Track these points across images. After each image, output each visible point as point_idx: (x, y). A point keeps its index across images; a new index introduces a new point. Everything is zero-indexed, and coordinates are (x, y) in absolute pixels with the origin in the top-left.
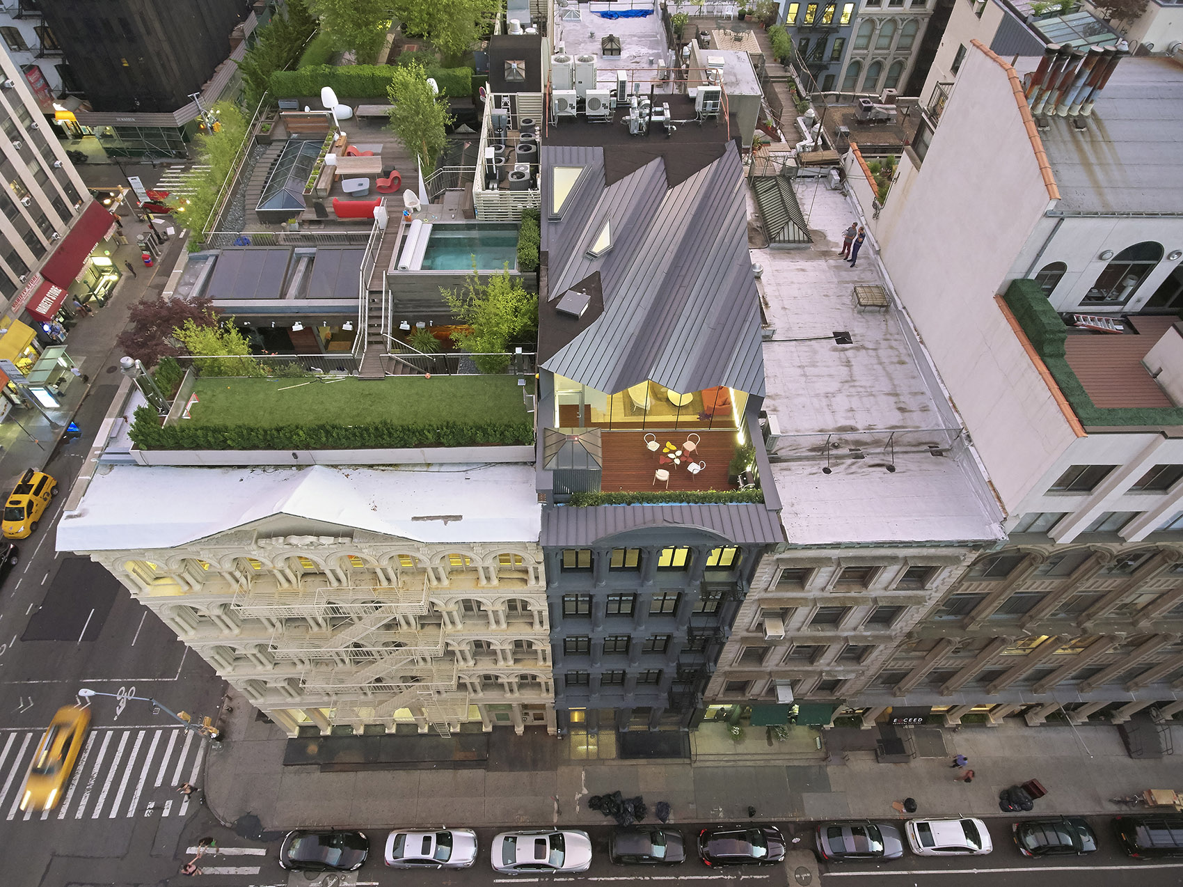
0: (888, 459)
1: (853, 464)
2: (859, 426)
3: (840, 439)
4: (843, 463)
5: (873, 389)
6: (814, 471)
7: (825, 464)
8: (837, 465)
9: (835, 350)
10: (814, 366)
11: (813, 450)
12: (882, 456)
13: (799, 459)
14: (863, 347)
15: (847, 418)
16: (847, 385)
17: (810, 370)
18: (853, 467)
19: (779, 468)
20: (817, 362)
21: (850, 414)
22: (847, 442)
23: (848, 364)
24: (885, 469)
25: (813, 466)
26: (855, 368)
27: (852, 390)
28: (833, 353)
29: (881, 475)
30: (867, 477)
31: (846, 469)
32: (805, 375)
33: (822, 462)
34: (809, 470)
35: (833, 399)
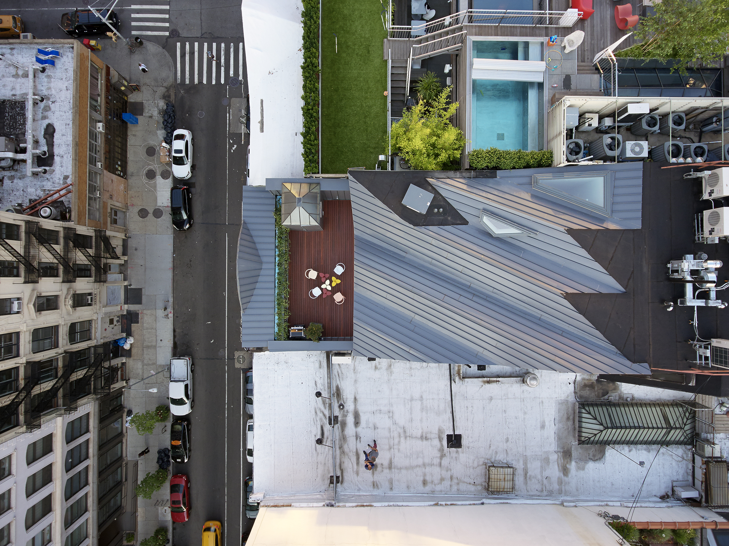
0: (328, 442)
1: (324, 415)
2: (359, 429)
3: (347, 412)
4: (325, 408)
5: (396, 451)
6: (318, 385)
7: (325, 394)
8: (324, 403)
9: (440, 431)
10: (422, 409)
11: (338, 389)
12: (330, 438)
13: (329, 377)
14: (442, 456)
15: (367, 422)
16: (401, 431)
17: (417, 405)
18: (321, 415)
19: (322, 360)
20: (427, 413)
21: (371, 425)
22: (345, 416)
23: (424, 438)
24: (319, 436)
25: (323, 385)
26: (419, 442)
27: (396, 434)
28: (437, 429)
29: (314, 433)
30: (312, 422)
31: (320, 409)
32: (412, 399)
33: (326, 392)
34: (319, 382)
35: (387, 416)
